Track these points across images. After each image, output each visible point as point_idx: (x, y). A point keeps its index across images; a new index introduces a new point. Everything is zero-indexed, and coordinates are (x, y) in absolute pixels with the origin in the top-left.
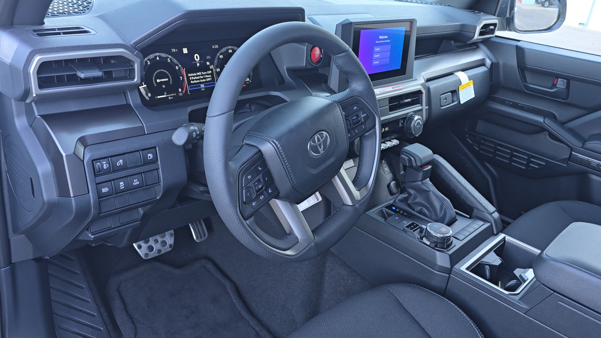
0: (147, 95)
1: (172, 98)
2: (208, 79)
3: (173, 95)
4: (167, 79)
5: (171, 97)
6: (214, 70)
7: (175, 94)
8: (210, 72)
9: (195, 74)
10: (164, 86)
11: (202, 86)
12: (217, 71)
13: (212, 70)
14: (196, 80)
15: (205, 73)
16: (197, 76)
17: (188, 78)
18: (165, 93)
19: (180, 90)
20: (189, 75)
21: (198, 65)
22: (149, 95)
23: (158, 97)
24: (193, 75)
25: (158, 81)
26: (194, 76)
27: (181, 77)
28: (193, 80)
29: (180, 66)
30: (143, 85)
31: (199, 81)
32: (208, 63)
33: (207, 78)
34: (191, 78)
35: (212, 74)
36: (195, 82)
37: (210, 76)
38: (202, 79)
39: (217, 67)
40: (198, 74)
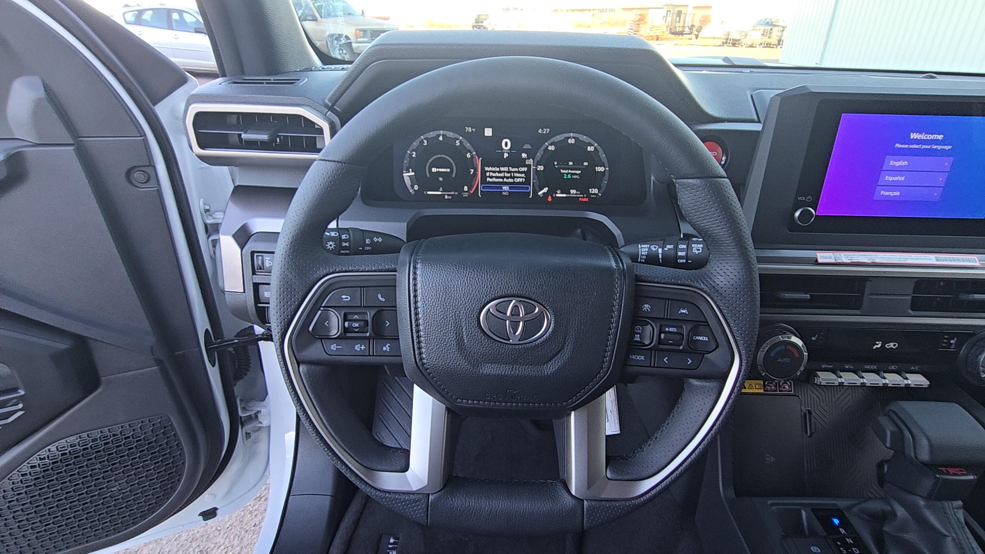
0: (413, 187)
1: (450, 197)
2: (518, 180)
3: (453, 193)
4: (448, 170)
5: (448, 195)
6: (532, 167)
7: (456, 193)
8: (526, 169)
9: (498, 169)
10: (441, 179)
11: (506, 188)
12: (538, 169)
13: (529, 166)
14: (497, 177)
15: (516, 169)
16: (500, 172)
17: (484, 172)
18: (441, 189)
19: (466, 188)
20: (487, 169)
21: (506, 155)
22: (416, 187)
23: (429, 193)
24: (493, 169)
25: (434, 170)
26: (494, 172)
27: (472, 171)
28: (492, 177)
29: (474, 153)
30: (409, 172)
31: (501, 180)
32: (524, 155)
33: (518, 177)
34: (488, 174)
35: (527, 174)
36: (494, 180)
37: (523, 175)
38: (507, 178)
39: (539, 164)
40: (502, 169)
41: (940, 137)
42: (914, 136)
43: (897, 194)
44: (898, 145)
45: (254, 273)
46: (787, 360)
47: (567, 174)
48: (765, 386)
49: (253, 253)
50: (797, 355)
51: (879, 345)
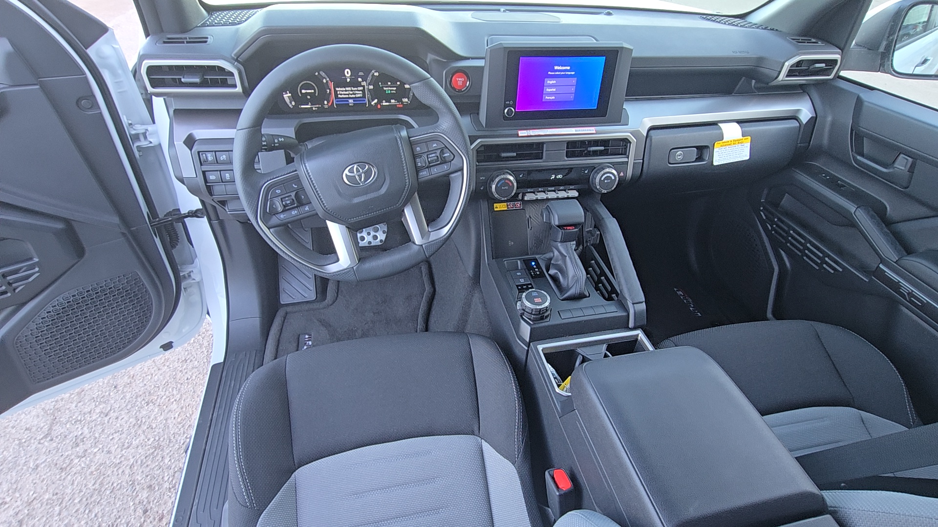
0: (291, 103)
1: (316, 109)
2: (358, 96)
3: (317, 106)
4: (313, 91)
5: (315, 107)
6: (366, 87)
7: (320, 106)
8: (362, 88)
9: (344, 89)
10: (309, 97)
11: (351, 101)
12: (370, 88)
13: (364, 86)
14: (344, 94)
15: (356, 89)
16: (346, 91)
17: (336, 92)
18: (310, 104)
19: (326, 102)
20: (337, 89)
21: (348, 80)
22: (293, 103)
23: (302, 107)
24: (341, 89)
25: (303, 91)
26: (342, 91)
27: (328, 91)
28: (341, 94)
29: (328, 79)
30: (287, 94)
31: (347, 96)
32: (360, 80)
33: (358, 94)
34: (338, 93)
35: (363, 91)
36: (343, 96)
37: (361, 92)
38: (351, 94)
39: (370, 84)
40: (347, 89)
41: (568, 68)
42: (556, 68)
43: (553, 98)
44: (549, 73)
45: (201, 165)
46: (507, 188)
47: (388, 90)
48: (507, 206)
49: (199, 152)
50: (511, 185)
51: (553, 177)
